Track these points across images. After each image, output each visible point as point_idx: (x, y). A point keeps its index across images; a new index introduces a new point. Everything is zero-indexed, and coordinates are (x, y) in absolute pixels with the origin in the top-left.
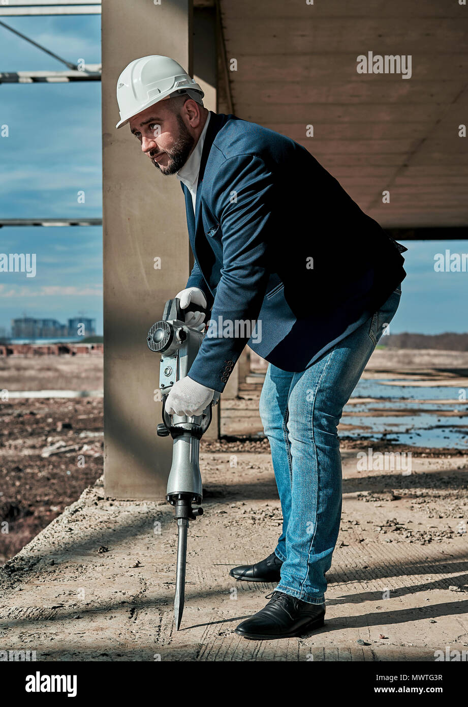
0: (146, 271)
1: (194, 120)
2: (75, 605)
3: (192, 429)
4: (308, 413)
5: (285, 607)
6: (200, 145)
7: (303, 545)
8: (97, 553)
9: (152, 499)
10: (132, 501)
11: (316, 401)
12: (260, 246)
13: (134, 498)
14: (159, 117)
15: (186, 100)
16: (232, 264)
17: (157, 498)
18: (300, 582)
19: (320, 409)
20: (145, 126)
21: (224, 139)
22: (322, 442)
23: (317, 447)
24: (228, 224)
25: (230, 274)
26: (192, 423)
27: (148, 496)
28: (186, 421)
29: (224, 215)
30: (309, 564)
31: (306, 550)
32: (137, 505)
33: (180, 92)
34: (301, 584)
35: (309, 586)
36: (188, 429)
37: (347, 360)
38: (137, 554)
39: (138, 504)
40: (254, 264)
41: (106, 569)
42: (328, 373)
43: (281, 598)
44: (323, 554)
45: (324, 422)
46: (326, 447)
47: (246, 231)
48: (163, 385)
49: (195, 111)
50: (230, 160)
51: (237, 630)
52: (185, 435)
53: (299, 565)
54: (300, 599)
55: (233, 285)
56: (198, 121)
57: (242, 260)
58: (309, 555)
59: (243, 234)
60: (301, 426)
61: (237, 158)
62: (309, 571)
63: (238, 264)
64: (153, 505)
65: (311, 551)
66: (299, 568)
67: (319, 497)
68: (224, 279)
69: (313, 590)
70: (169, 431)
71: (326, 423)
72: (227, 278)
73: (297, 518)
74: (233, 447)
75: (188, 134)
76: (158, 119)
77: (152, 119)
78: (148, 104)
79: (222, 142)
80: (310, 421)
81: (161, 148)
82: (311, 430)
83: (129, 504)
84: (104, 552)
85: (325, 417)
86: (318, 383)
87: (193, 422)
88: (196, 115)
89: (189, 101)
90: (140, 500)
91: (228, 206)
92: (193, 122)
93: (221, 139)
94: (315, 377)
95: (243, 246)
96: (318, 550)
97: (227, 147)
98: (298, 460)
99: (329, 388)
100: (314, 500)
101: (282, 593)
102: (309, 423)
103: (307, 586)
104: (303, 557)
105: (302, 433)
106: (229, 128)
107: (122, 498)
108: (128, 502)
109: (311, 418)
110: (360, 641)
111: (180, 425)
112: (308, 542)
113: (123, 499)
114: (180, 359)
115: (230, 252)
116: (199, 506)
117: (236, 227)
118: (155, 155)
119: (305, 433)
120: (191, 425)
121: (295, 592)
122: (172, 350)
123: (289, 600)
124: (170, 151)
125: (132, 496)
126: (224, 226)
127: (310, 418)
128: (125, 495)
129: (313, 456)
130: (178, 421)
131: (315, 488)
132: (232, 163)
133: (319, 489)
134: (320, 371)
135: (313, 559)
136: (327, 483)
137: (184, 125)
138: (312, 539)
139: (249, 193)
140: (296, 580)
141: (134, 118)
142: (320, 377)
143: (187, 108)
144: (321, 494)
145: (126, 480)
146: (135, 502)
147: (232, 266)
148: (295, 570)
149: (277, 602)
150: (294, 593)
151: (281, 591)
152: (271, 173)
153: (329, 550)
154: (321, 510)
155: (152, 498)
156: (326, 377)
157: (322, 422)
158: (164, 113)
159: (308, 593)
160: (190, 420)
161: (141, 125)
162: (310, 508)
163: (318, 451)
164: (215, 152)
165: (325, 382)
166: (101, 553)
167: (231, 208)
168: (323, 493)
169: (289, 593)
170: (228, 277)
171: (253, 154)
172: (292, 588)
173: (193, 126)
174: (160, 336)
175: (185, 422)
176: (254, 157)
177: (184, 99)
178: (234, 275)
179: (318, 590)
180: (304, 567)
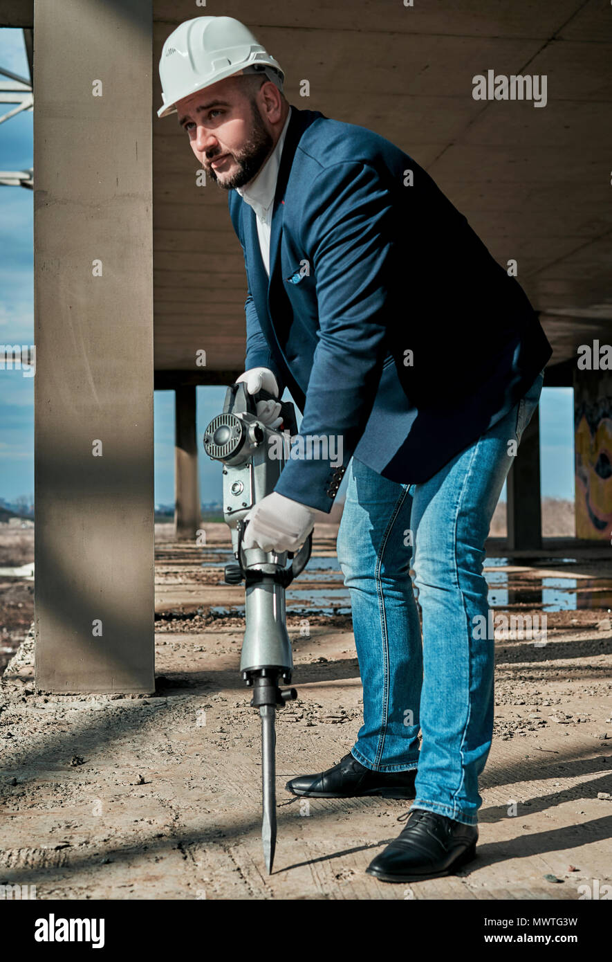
0: (94, 379)
1: (273, 112)
2: (87, 843)
3: (277, 572)
4: (448, 546)
5: (433, 831)
6: (278, 151)
7: (452, 739)
8: (69, 766)
9: (102, 692)
10: (74, 695)
11: (458, 530)
12: (377, 293)
13: (77, 690)
14: (226, 99)
15: (263, 83)
16: (336, 321)
17: (109, 690)
18: (450, 794)
19: (465, 541)
20: (204, 113)
21: (315, 141)
22: (469, 588)
23: (464, 594)
24: (328, 264)
25: (335, 335)
26: (274, 564)
27: (97, 687)
28: (266, 561)
29: (319, 253)
30: (463, 766)
31: (456, 746)
32: (82, 701)
33: (256, 68)
34: (452, 797)
35: (464, 798)
36: (268, 572)
37: (494, 469)
38: (128, 765)
39: (83, 699)
40: (369, 320)
41: (98, 789)
42: (470, 488)
43: (424, 819)
44: (479, 751)
45: (470, 558)
46: (476, 594)
47: (357, 272)
48: (229, 509)
49: (275, 99)
50: (331, 170)
51: (369, 870)
52: (266, 581)
53: (449, 768)
54: (453, 818)
55: (340, 351)
56: (278, 115)
57: (352, 315)
58: (461, 752)
59: (352, 276)
60: (439, 567)
61: (342, 166)
62: (465, 777)
63: (346, 320)
64: (104, 700)
65: (463, 747)
66: (447, 773)
67: (471, 667)
68: (325, 344)
69: (468, 805)
70: (245, 576)
71: (472, 560)
72: (329, 342)
73: (439, 699)
74: (160, 627)
75: (265, 131)
76: (225, 104)
77: (216, 103)
78: (212, 79)
79: (311, 145)
80: (452, 559)
81: (225, 148)
82: (453, 571)
83: (70, 700)
84: (80, 764)
85: (470, 551)
86: (457, 503)
87: (276, 562)
88: (276, 105)
89: (268, 83)
90: (85, 694)
91: (328, 236)
92: (272, 115)
93: (310, 141)
94: (452, 495)
95: (352, 294)
96: (471, 746)
97: (321, 152)
98: (437, 613)
99: (472, 510)
100: (464, 672)
101: (425, 811)
102: (451, 561)
103: (460, 799)
104: (454, 757)
105: (441, 576)
106: (319, 127)
107: (60, 691)
108: (69, 697)
109: (452, 553)
110: (550, 877)
111: (257, 567)
112: (458, 734)
113: (61, 693)
114: (255, 468)
115: (332, 304)
116: (291, 686)
117: (341, 267)
118: (214, 156)
119: (446, 576)
120: (274, 567)
121: (446, 809)
122: (241, 456)
123: (438, 821)
124: (238, 153)
125: (75, 688)
126: (321, 267)
127: (451, 551)
128: (65, 687)
129: (460, 607)
130: (255, 561)
131: (466, 653)
132: (335, 172)
133: (472, 656)
134: (458, 485)
135: (469, 760)
136: (480, 647)
137: (260, 117)
138: (464, 729)
139: (357, 217)
140: (445, 791)
141: (187, 100)
142: (459, 494)
143: (265, 93)
144: (474, 663)
145: (67, 665)
146: (79, 697)
147: (337, 324)
148: (440, 777)
149: (420, 825)
150: (444, 810)
151: (424, 808)
152: (386, 191)
153: (486, 745)
154: (474, 686)
155: (103, 690)
156: (468, 494)
157: (467, 559)
158: (233, 96)
159: (464, 810)
160: (273, 559)
161: (198, 110)
162: (460, 685)
163: (467, 600)
164: (302, 159)
165: (467, 501)
166: (75, 765)
167: (332, 240)
168: (476, 662)
169: (437, 811)
170: (331, 340)
171: (363, 162)
172: (441, 803)
173: (273, 120)
174: (223, 435)
175: (264, 561)
176: (365, 166)
177: (261, 79)
178: (340, 337)
179: (475, 805)
180: (456, 771)
